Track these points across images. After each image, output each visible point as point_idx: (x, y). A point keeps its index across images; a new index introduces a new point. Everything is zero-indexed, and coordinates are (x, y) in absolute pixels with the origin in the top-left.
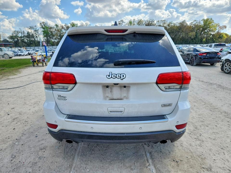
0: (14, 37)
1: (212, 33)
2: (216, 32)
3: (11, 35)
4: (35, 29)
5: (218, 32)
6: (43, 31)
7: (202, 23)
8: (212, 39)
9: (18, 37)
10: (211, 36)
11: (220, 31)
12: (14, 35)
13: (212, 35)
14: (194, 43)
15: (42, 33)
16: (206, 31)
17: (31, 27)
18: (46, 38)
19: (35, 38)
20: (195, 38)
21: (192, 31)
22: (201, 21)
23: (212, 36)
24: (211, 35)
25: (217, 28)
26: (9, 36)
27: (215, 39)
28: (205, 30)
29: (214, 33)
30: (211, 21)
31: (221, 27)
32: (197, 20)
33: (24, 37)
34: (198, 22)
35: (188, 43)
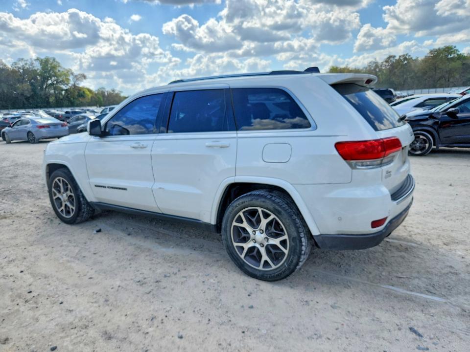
1: (64, 87)
2: (70, 85)
5: (74, 85)
7: (38, 67)
8: (67, 97)
10: (63, 92)
11: (77, 83)
13: (64, 90)
14: (35, 106)
16: (50, 82)
20: (32, 97)
21: (21, 81)
22: (34, 62)
23: (65, 93)
24: (62, 90)
25: (71, 78)
27: (74, 99)
28: (48, 80)
29: (68, 87)
30: (55, 63)
31: (76, 76)
32: (26, 59)
34: (28, 62)
35: (21, 106)
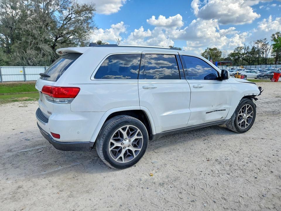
0: (235, 54)
3: (232, 52)
4: (263, 43)
6: (274, 45)
9: (240, 54)
12: (237, 52)
15: (272, 47)
17: (258, 41)
18: (275, 54)
19: (260, 54)
26: (230, 53)
33: (247, 54)
